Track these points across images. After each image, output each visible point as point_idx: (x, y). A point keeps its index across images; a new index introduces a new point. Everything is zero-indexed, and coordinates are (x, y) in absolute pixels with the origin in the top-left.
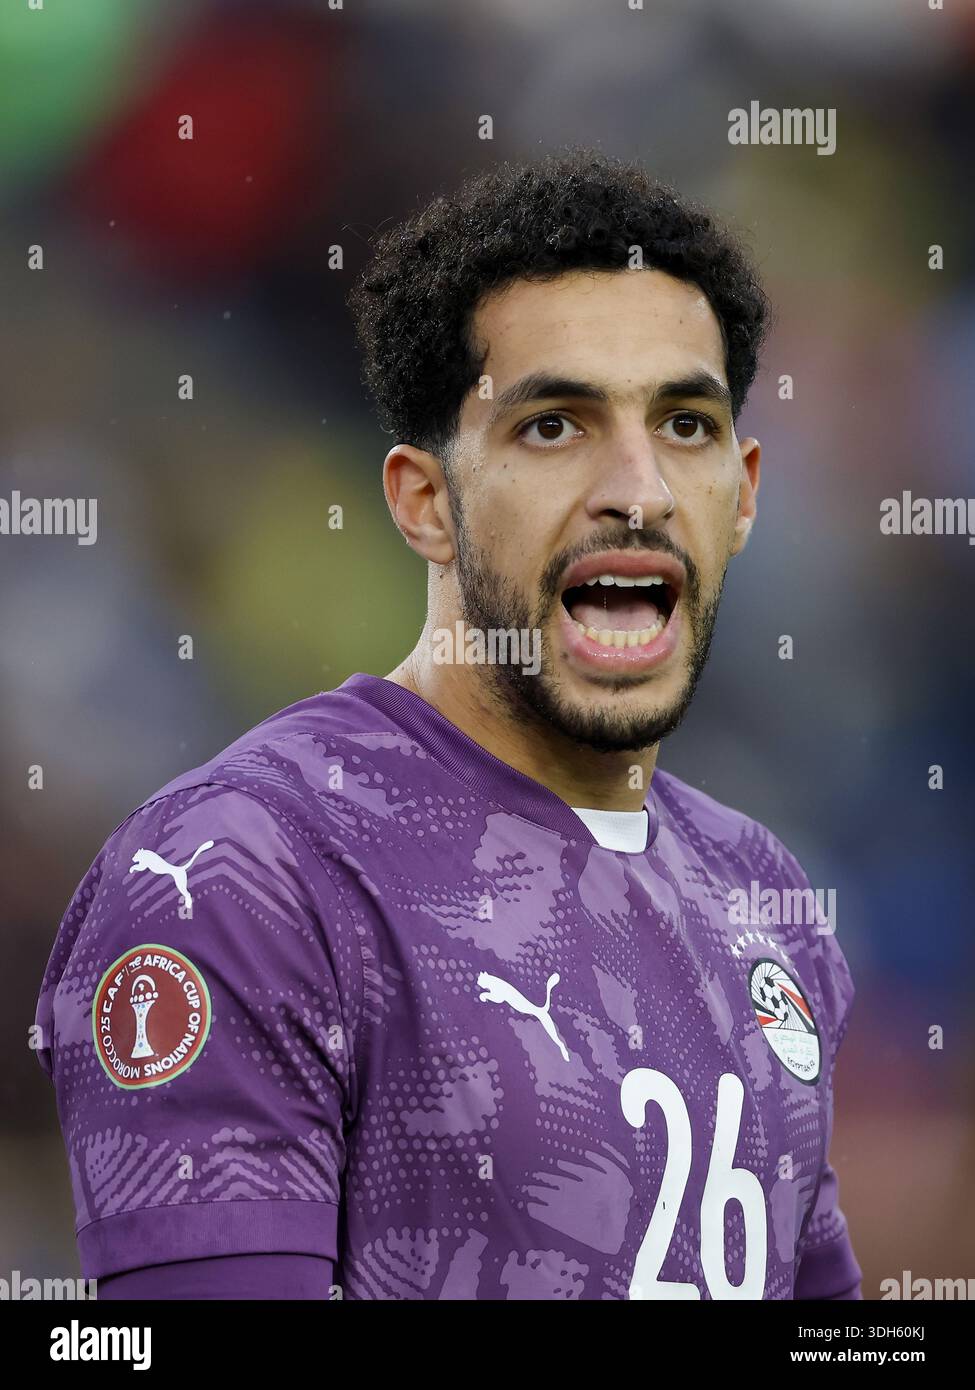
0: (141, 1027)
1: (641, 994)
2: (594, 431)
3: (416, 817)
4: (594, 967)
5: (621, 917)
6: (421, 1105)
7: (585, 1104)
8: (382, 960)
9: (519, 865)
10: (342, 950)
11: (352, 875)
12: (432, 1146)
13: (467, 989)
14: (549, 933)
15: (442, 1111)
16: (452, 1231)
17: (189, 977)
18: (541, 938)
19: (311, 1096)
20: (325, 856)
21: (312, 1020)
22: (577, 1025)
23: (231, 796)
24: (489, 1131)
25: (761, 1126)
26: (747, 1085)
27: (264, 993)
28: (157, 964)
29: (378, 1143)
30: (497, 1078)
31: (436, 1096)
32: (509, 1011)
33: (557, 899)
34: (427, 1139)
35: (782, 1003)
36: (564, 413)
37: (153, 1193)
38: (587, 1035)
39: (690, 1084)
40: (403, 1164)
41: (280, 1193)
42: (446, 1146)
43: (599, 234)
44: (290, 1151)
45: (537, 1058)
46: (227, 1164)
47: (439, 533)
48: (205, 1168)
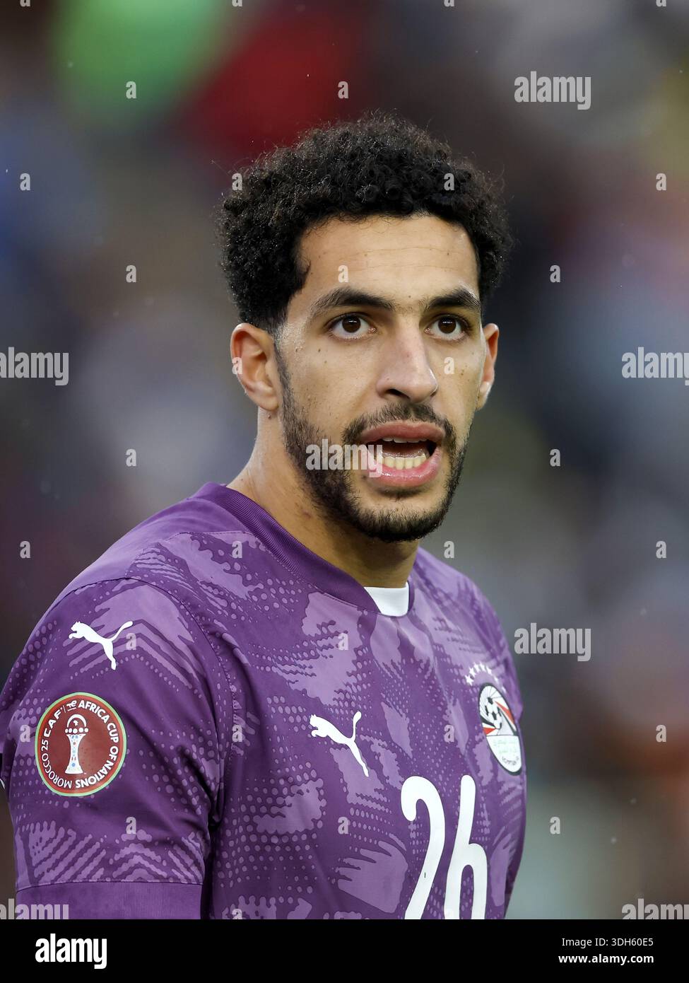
0: (74, 752)
1: (412, 721)
3: (264, 596)
4: (383, 704)
5: (397, 664)
6: (269, 813)
7: (379, 807)
8: (246, 709)
9: (332, 629)
10: (221, 703)
11: (229, 648)
12: (275, 840)
13: (304, 727)
14: (353, 680)
15: (285, 817)
16: (286, 899)
17: (112, 719)
18: (347, 684)
19: (192, 809)
20: (210, 634)
21: (198, 753)
22: (373, 748)
23: (144, 589)
24: (316, 830)
25: (486, 812)
26: (478, 782)
27: (166, 735)
28: (89, 708)
29: (236, 837)
30: (322, 792)
31: (281, 806)
32: (330, 743)
33: (357, 655)
34: (272, 835)
35: (498, 716)
37: (79, 872)
38: (379, 755)
39: (443, 785)
40: (252, 852)
41: (168, 878)
42: (285, 840)
44: (175, 848)
45: (348, 777)
46: (132, 855)
47: (269, 389)
48: (117, 857)
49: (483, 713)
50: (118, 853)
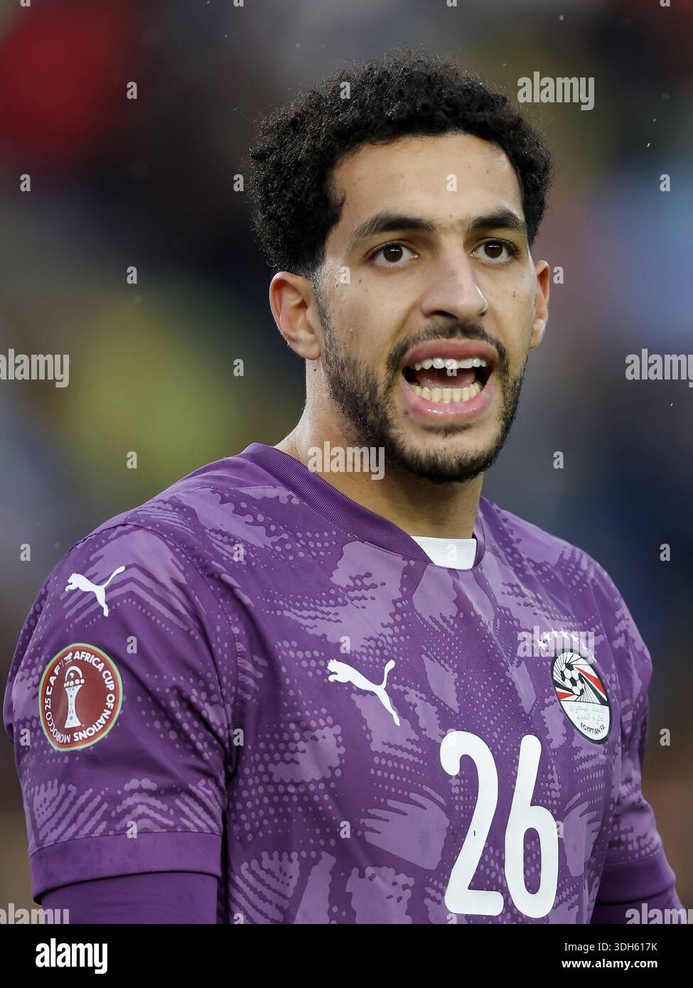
0: (71, 705)
1: (461, 677)
2: (425, 254)
3: (288, 546)
4: (423, 656)
5: (448, 619)
6: (283, 760)
7: (411, 758)
8: (252, 652)
9: (367, 581)
10: (220, 645)
11: (229, 589)
12: (292, 789)
13: (319, 672)
14: (388, 631)
15: (298, 763)
16: (308, 853)
17: (107, 667)
18: (381, 635)
19: (198, 754)
20: (208, 576)
21: (199, 698)
22: (407, 698)
23: (139, 534)
24: (333, 778)
25: (555, 774)
26: (545, 744)
27: (161, 678)
28: (83, 658)
29: (252, 789)
30: (340, 739)
31: (293, 752)
32: (352, 689)
33: (396, 607)
34: (288, 784)
35: (579, 683)
36: (404, 243)
37: (81, 828)
38: (416, 706)
39: (497, 741)
40: (272, 804)
41: (175, 827)
42: (301, 790)
43: (425, 107)
44: (183, 795)
45: (372, 722)
46: (135, 806)
47: (310, 337)
48: (119, 809)
49: (557, 677)
50: (120, 804)
